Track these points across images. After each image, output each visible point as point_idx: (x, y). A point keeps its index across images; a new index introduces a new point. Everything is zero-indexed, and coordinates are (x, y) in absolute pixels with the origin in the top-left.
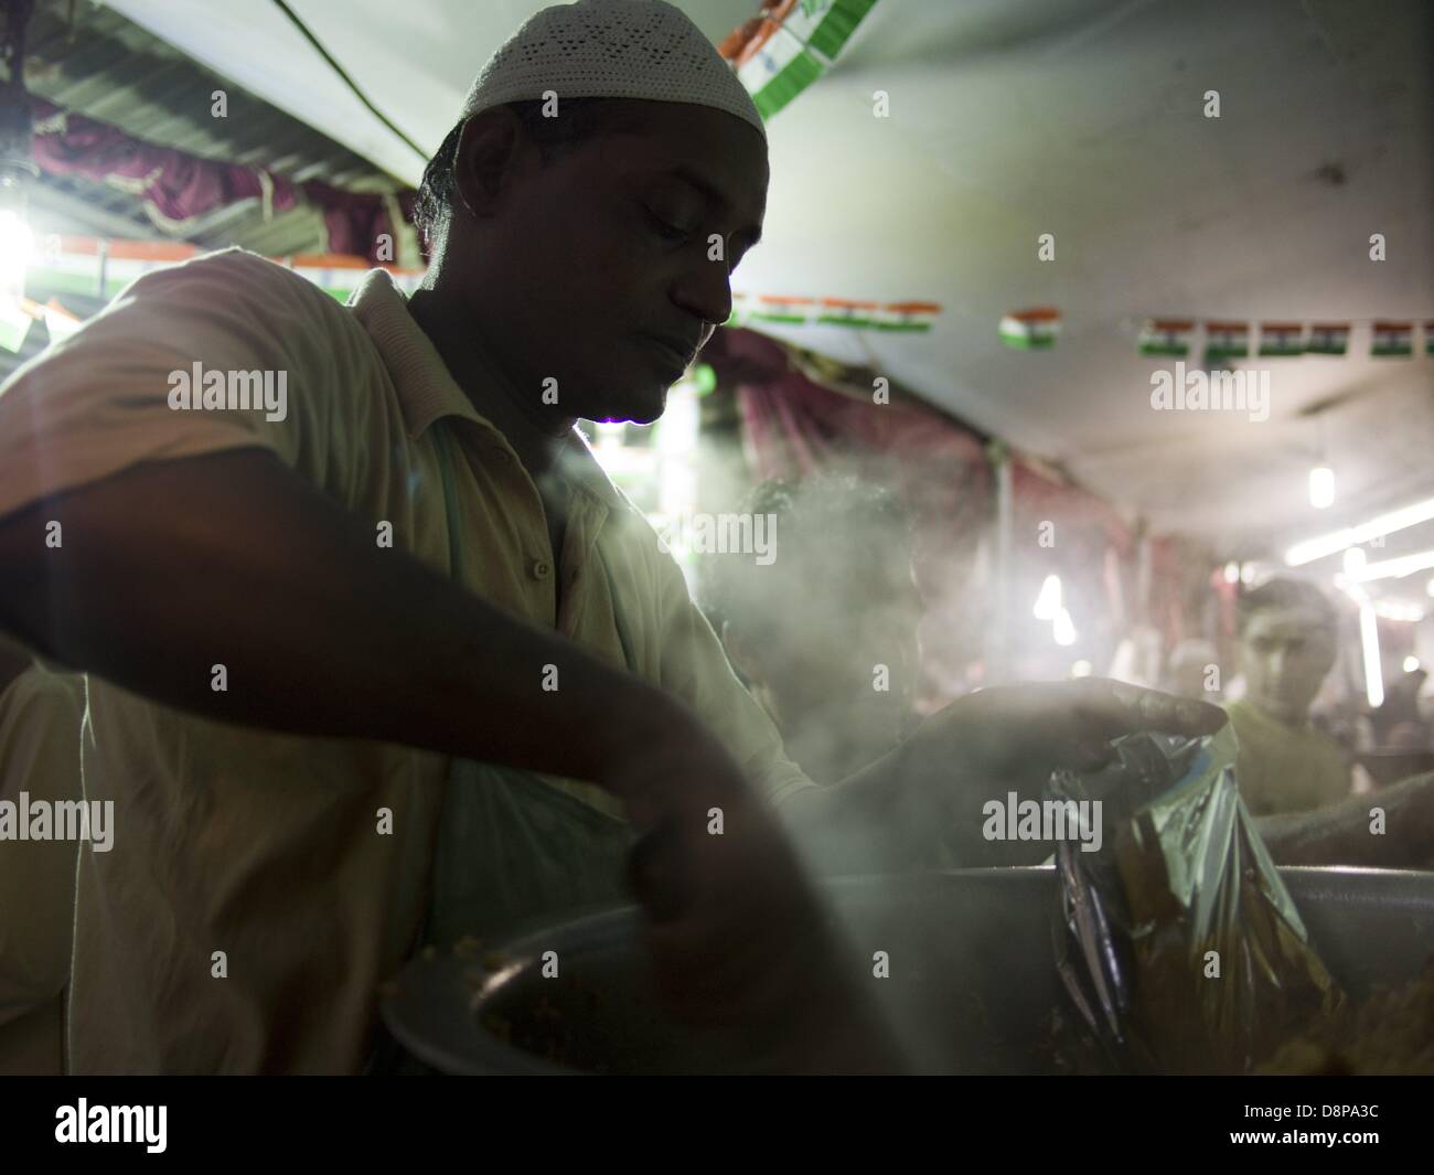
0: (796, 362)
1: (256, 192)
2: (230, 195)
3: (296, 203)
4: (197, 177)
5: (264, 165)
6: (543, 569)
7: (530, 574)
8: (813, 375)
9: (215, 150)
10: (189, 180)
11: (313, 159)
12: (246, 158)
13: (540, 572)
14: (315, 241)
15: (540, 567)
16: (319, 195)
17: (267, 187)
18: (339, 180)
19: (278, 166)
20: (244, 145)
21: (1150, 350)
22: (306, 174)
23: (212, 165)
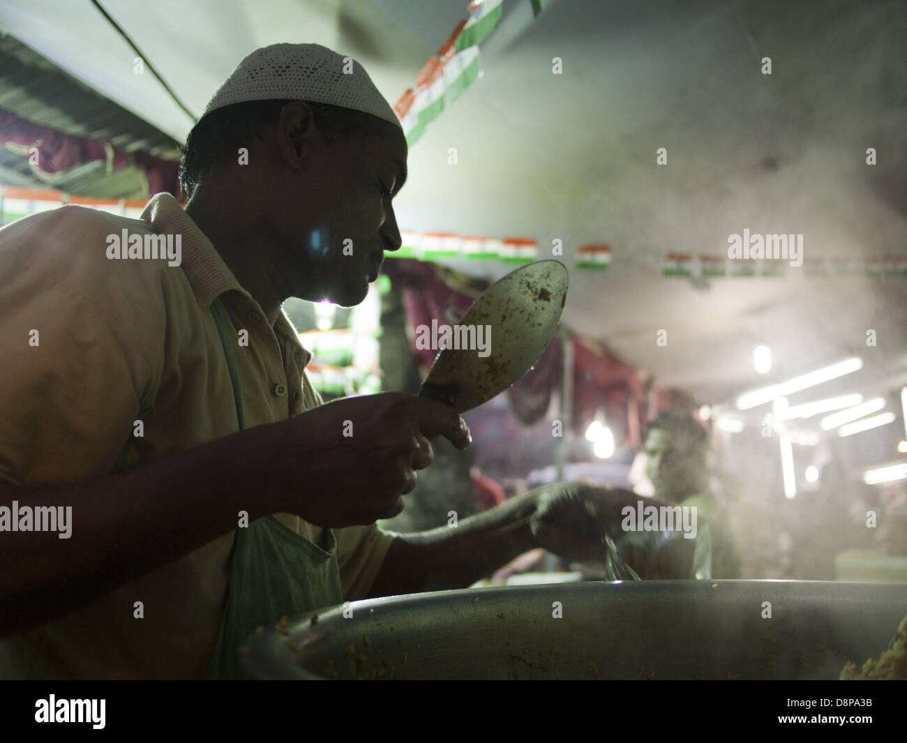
0: (441, 275)
1: (103, 157)
2: (85, 157)
3: (128, 165)
4: (65, 146)
5: (108, 140)
6: (281, 390)
7: (273, 393)
8: (451, 283)
9: (76, 129)
10: (60, 147)
11: (138, 137)
12: (96, 135)
13: (279, 392)
14: (140, 189)
15: (279, 388)
16: (143, 160)
17: (110, 154)
18: (155, 151)
19: (119, 140)
20: (94, 127)
21: (668, 273)
22: (134, 146)
23: (73, 138)
